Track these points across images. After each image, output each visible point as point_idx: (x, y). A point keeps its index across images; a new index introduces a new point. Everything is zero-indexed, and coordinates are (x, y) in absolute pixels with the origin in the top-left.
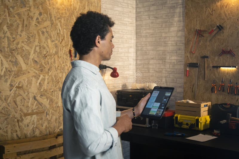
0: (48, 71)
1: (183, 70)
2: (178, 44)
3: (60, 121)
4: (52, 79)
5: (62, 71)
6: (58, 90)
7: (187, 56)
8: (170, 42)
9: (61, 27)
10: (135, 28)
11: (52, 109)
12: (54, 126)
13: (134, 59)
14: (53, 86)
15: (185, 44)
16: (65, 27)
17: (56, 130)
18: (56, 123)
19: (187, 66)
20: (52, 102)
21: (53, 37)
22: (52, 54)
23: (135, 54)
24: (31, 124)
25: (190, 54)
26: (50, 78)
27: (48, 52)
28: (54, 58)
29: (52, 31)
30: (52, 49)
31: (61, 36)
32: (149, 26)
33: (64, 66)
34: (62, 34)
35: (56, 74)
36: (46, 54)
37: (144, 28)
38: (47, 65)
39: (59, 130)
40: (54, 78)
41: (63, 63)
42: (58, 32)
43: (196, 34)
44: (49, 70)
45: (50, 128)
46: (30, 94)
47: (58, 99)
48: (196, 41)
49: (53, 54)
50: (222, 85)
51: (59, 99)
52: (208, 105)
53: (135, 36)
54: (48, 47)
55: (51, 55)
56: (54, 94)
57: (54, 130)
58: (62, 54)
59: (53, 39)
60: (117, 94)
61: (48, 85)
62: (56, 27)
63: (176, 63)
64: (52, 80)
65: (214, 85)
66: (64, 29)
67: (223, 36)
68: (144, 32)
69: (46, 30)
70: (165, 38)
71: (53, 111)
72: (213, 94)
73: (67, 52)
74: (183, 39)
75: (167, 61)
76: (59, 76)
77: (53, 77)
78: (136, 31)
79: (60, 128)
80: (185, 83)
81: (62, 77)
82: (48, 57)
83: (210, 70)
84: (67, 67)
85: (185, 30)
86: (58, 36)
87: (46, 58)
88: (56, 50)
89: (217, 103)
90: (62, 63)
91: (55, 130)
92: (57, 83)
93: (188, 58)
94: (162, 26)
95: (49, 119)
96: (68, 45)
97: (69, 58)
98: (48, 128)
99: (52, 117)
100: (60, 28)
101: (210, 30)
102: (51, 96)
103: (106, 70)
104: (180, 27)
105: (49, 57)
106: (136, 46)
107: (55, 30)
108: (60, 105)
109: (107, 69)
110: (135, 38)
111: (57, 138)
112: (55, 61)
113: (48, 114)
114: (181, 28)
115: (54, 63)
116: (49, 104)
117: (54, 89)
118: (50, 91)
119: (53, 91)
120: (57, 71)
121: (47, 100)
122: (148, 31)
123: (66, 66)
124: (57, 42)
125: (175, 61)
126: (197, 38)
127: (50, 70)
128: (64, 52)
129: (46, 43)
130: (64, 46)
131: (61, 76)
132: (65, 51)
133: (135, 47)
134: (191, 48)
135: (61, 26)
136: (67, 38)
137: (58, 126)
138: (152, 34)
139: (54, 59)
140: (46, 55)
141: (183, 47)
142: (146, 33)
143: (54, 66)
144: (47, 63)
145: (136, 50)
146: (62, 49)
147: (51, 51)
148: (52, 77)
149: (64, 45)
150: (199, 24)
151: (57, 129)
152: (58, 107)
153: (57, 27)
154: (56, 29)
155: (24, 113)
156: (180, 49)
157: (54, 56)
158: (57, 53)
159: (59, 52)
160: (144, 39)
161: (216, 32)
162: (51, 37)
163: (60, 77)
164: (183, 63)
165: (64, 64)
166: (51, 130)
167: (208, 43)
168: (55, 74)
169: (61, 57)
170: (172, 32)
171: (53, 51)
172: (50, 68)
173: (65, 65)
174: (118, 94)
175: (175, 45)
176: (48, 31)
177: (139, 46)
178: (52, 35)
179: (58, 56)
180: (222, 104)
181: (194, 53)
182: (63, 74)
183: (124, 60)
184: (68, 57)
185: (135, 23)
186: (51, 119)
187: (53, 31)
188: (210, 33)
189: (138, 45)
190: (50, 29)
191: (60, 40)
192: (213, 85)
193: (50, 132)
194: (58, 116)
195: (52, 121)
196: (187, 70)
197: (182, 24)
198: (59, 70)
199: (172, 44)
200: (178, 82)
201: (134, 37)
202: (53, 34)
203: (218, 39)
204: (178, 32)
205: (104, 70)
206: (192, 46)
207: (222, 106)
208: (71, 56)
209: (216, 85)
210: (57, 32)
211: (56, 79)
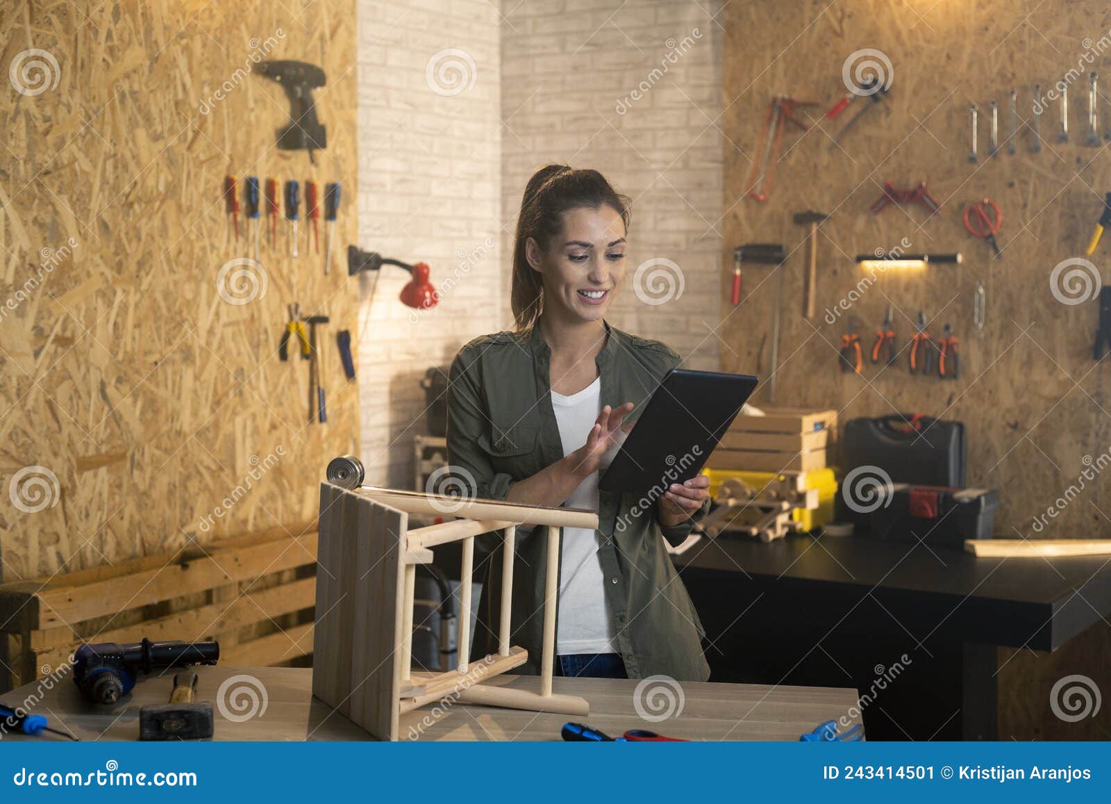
0: (139, 270)
1: (717, 277)
2: (693, 164)
3: (187, 496)
4: (154, 308)
5: (195, 271)
6: (178, 357)
7: (735, 217)
8: (657, 155)
9: (192, 77)
10: (497, 91)
11: (154, 442)
12: (164, 520)
13: (493, 232)
14: (160, 339)
15: (725, 161)
16: (206, 76)
17: (170, 540)
18: (170, 505)
19: (736, 257)
20: (156, 412)
21: (158, 120)
22: (155, 193)
23: (498, 207)
24: (94, 506)
25: (748, 206)
26: (146, 303)
27: (135, 183)
28: (164, 213)
29: (151, 91)
30: (154, 171)
31: (189, 114)
32: (563, 82)
33: (203, 249)
34: (195, 105)
35: (171, 286)
36: (130, 193)
37: (539, 89)
38: (134, 244)
39: (182, 539)
40: (162, 304)
41: (200, 235)
42: (180, 96)
43: (770, 119)
44: (140, 264)
45: (144, 529)
46: (92, 370)
47: (179, 398)
48: (772, 151)
49: (159, 193)
50: (886, 339)
51: (183, 397)
52: (827, 426)
53: (499, 128)
54: (138, 163)
55: (150, 202)
56: (161, 377)
57: (162, 535)
58: (196, 198)
59: (159, 129)
60: (428, 383)
61: (137, 337)
62: (169, 76)
63: (683, 247)
64: (155, 312)
65: (850, 336)
66: (203, 83)
67: (890, 128)
68: (541, 108)
69: (131, 87)
70: (635, 137)
71: (157, 452)
72: (848, 378)
73: (215, 189)
74: (715, 140)
75: (643, 237)
76: (184, 297)
77: (159, 296)
78: (502, 104)
79: (188, 529)
80: (727, 333)
81: (195, 298)
82: (136, 206)
83: (835, 272)
84: (218, 255)
85: (726, 99)
86: (178, 114)
87: (131, 212)
88: (170, 178)
89: (863, 415)
90: (193, 237)
91: (166, 538)
92: (173, 325)
93: (739, 224)
94: (620, 81)
95: (142, 487)
96: (218, 157)
97: (223, 214)
98: (140, 529)
99: (152, 478)
100: (187, 79)
101: (834, 102)
102: (147, 383)
103: (377, 278)
104: (701, 86)
105: (140, 206)
106: (504, 171)
107: (168, 87)
108: (186, 428)
109: (385, 268)
110: (498, 138)
111: (185, 567)
112: (164, 229)
113: (139, 464)
114: (706, 93)
115: (161, 236)
116: (141, 420)
117: (161, 353)
118: (144, 362)
119: (156, 363)
120: (174, 272)
121: (135, 402)
122: (558, 105)
123: (212, 252)
124: (173, 141)
125: (681, 238)
126: (776, 136)
127: (147, 267)
128: (201, 189)
129: (131, 144)
130: (202, 162)
131: (189, 296)
132: (207, 182)
133: (498, 177)
134: (753, 179)
135: (190, 70)
136: (214, 123)
137: (181, 521)
138: (576, 119)
139: (163, 219)
140: (131, 198)
141: (714, 176)
142: (547, 114)
143: (164, 247)
144: (132, 234)
145: (503, 189)
146: (196, 176)
147: (151, 182)
148: (155, 300)
149: (202, 157)
150: (786, 75)
151: (175, 532)
152: (179, 433)
153: (172, 73)
154: (170, 81)
155: (78, 460)
156: (700, 185)
157: (162, 202)
158: (173, 190)
159: (181, 187)
160: (540, 140)
161: (859, 109)
162: (148, 120)
163: (188, 302)
164: (717, 245)
165: (201, 244)
166: (149, 536)
167: (825, 158)
168: (168, 284)
169: (189, 209)
170: (669, 109)
171: (159, 181)
172: (143, 256)
173: (208, 249)
174: (433, 384)
175: (680, 165)
176: (136, 92)
177: (514, 175)
178: (154, 111)
179: (179, 207)
180: (885, 420)
181: (765, 202)
182: (198, 286)
183: (454, 234)
184: (220, 210)
185: (497, 69)
186: (151, 486)
187: (158, 94)
188: (834, 113)
189: (511, 169)
190: (146, 84)
191: (185, 134)
192: (846, 338)
193: (147, 545)
194: (180, 473)
195: (155, 494)
196: (735, 276)
197: (709, 74)
198: (181, 269)
199: (667, 162)
200: (693, 330)
201: (492, 131)
202: (159, 103)
203: (869, 139)
204: (691, 108)
205: (371, 274)
206: (756, 173)
207: (887, 426)
208: (232, 206)
209: (858, 340)
210: (176, 95)
211: (169, 310)
